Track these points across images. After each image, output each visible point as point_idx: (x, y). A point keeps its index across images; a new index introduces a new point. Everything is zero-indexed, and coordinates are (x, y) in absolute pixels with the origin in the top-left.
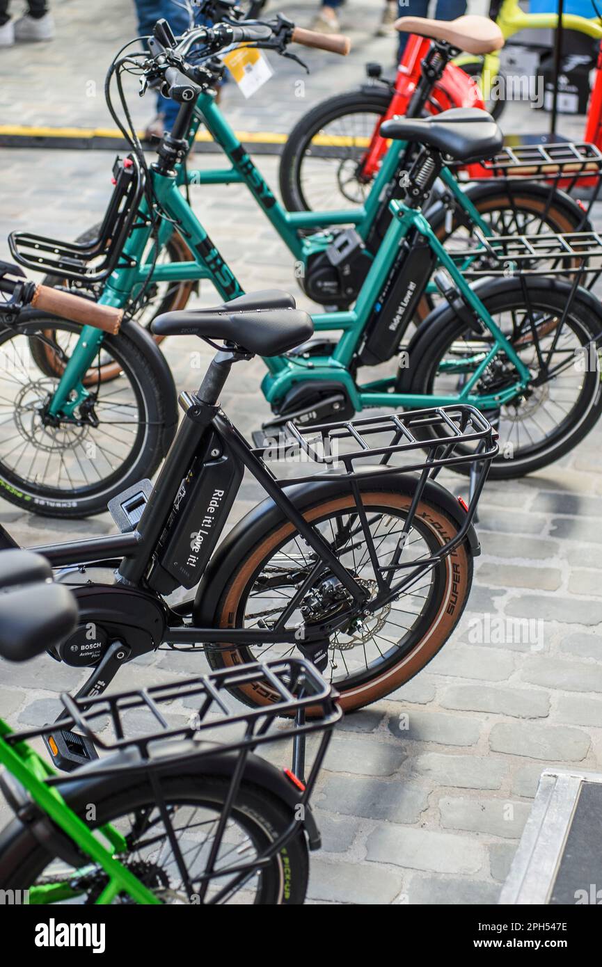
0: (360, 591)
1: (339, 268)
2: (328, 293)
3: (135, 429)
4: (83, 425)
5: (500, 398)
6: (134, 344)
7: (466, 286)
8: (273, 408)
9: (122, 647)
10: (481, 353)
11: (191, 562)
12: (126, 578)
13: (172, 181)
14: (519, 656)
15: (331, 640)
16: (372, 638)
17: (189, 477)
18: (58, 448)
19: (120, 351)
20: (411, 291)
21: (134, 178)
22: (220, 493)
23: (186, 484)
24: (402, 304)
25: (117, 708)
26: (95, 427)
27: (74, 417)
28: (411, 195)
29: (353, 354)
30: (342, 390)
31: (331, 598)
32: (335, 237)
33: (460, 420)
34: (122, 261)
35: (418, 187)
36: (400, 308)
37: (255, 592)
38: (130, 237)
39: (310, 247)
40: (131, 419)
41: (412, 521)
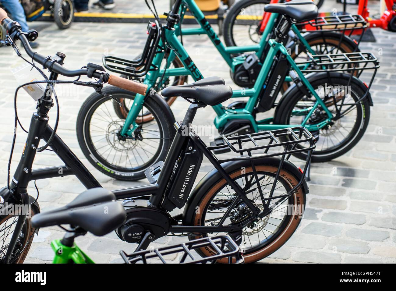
0: (255, 209)
1: (249, 71)
2: (244, 82)
3: (158, 141)
4: (136, 140)
5: (319, 126)
6: (157, 104)
7: (303, 76)
8: (219, 132)
9: (150, 234)
10: (310, 106)
11: (181, 197)
12: (152, 204)
13: (173, 32)
14: (328, 238)
15: (243, 231)
16: (262, 230)
17: (179, 159)
18: (125, 150)
19: (151, 107)
20: (279, 79)
21: (156, 31)
22: (193, 166)
23: (178, 163)
24: (275, 85)
25: (146, 258)
26: (141, 140)
27: (132, 136)
28: (278, 37)
29: (254, 107)
30: (249, 123)
31: (243, 212)
32: (247, 57)
33: (299, 133)
34: (151, 67)
35: (281, 33)
36: (274, 87)
37: (210, 210)
38: (155, 57)
39: (236, 62)
40: (157, 137)
41: (278, 178)
